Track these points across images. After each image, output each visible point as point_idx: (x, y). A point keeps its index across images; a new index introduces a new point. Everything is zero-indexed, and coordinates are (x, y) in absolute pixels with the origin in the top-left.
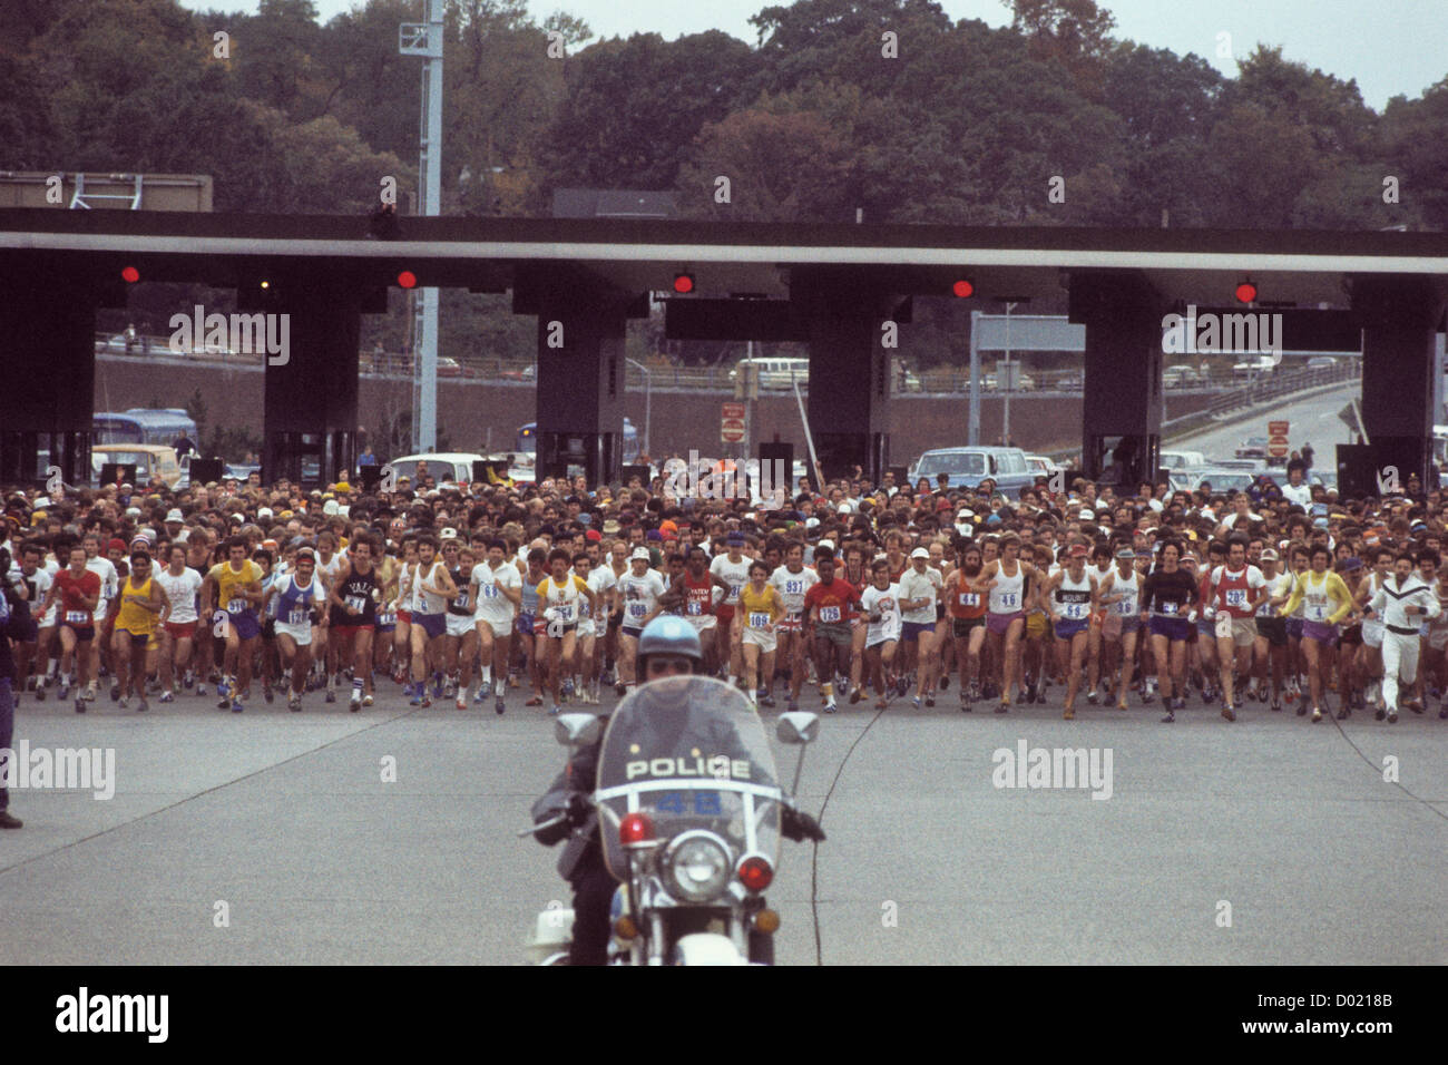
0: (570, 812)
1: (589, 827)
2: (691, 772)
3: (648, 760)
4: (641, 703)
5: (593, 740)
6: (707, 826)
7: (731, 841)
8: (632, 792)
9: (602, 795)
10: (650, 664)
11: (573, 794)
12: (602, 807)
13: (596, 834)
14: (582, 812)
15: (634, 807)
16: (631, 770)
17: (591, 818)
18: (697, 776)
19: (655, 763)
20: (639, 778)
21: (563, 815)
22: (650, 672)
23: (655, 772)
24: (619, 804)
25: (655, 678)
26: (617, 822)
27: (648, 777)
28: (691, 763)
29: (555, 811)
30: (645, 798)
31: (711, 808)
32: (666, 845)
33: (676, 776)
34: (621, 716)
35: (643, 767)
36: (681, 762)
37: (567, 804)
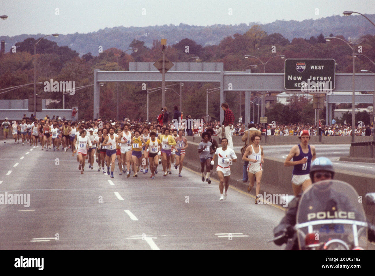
0: (286, 233)
1: (294, 238)
2: (332, 217)
3: (316, 212)
4: (313, 191)
5: (295, 205)
6: (339, 237)
7: (348, 243)
8: (310, 225)
9: (298, 226)
10: (315, 175)
11: (287, 226)
12: (299, 231)
13: (296, 241)
14: (291, 233)
15: (311, 231)
16: (309, 216)
17: (295, 235)
18: (334, 219)
19: (318, 214)
20: (312, 220)
21: (284, 234)
22: (315, 179)
23: (318, 217)
24: (305, 229)
25: (318, 181)
26: (304, 236)
27: (316, 219)
28: (332, 214)
29: (281, 232)
30: (315, 227)
31: (341, 230)
32: (323, 245)
33: (326, 218)
34: (305, 196)
35: (314, 215)
36: (328, 213)
37: (285, 230)
